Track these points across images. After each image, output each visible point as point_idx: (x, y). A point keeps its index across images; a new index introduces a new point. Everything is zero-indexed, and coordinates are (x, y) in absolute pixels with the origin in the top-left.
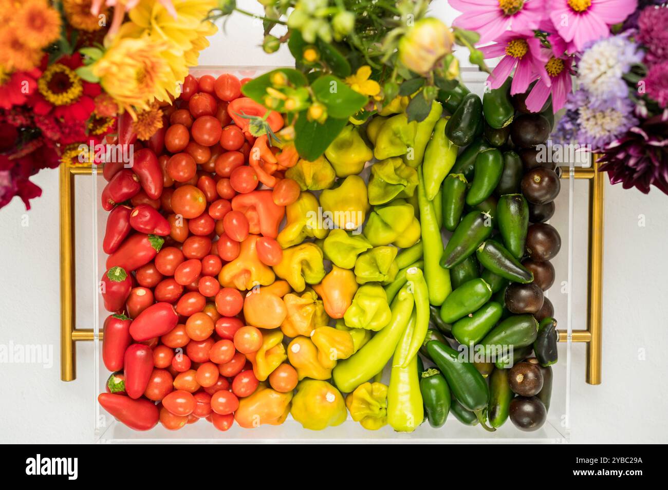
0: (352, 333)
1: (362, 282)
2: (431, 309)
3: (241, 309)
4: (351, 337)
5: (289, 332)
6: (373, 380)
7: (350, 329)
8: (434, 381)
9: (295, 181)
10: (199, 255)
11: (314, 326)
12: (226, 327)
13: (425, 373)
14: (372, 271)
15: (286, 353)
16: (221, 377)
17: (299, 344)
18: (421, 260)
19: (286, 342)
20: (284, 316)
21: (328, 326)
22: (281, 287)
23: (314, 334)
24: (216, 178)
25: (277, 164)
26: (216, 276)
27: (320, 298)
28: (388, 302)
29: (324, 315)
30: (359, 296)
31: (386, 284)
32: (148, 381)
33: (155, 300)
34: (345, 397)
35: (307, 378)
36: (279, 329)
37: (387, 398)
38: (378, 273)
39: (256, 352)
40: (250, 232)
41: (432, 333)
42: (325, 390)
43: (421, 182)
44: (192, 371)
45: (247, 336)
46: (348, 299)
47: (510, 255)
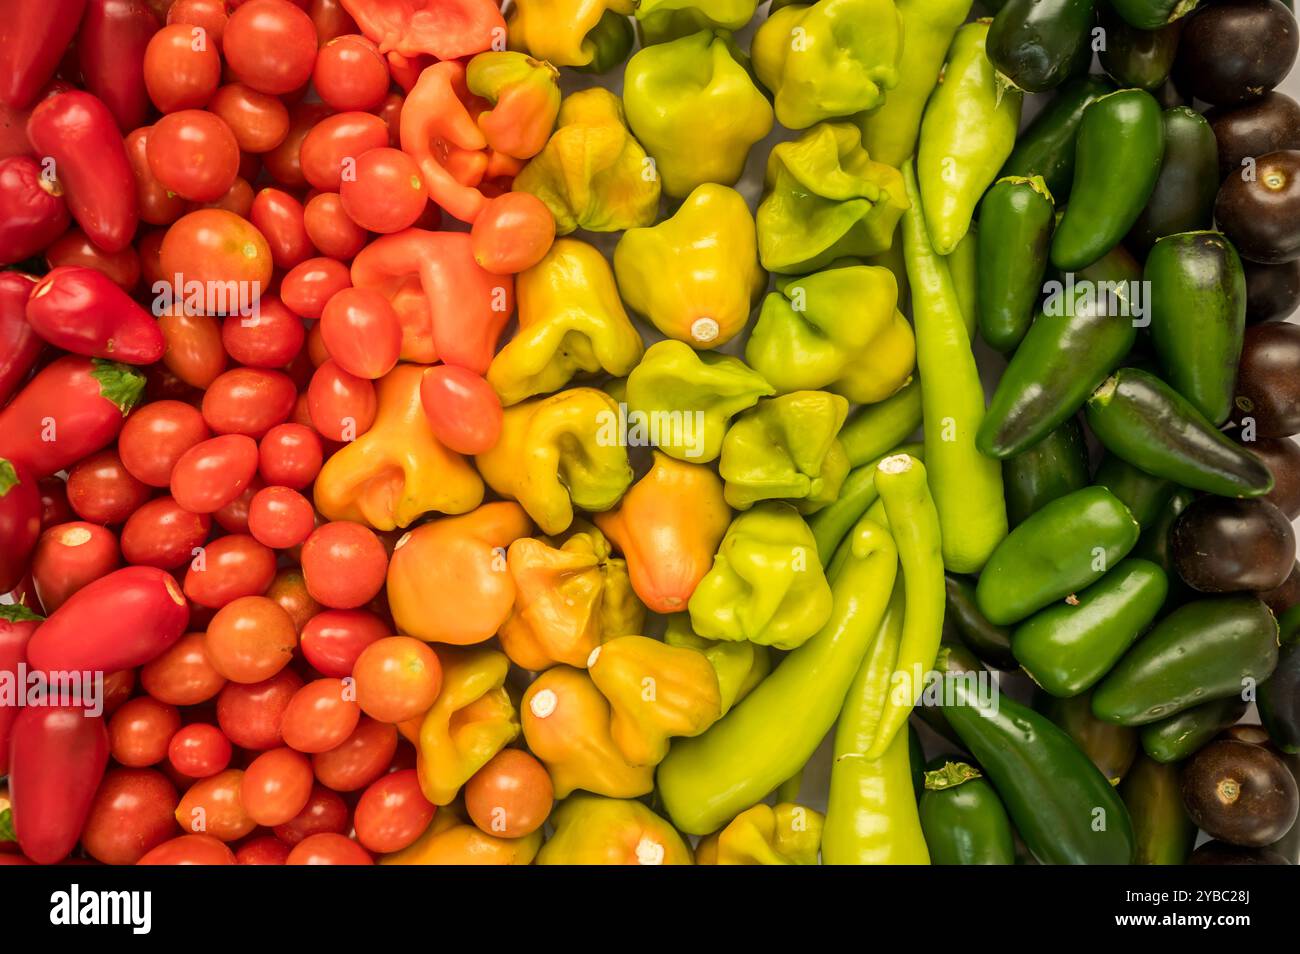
0: (715, 656)
1: (742, 501)
2: (947, 585)
3: (381, 583)
4: (711, 667)
5: (525, 654)
6: (776, 797)
7: (708, 644)
8: (966, 800)
9: (543, 203)
10: (253, 423)
11: (598, 632)
12: (331, 640)
13: (934, 777)
14: (773, 466)
15: (517, 718)
16: (318, 790)
17: (554, 692)
18: (914, 439)
19: (517, 684)
20: (506, 606)
21: (643, 634)
22: (499, 518)
23: (597, 660)
24: (302, 191)
25: (487, 151)
26: (306, 488)
27: (616, 553)
28: (822, 563)
29: (632, 601)
30: (735, 541)
31: (813, 509)
32: (92, 805)
33: (119, 560)
34: (694, 847)
35: (580, 794)
36: (494, 645)
37: (820, 849)
38: (790, 472)
39: (423, 715)
40: (404, 356)
41: (950, 654)
42: (632, 829)
43: (915, 204)
44: (233, 777)
45: (389, 665)
46: (701, 554)
47: (1195, 414)
